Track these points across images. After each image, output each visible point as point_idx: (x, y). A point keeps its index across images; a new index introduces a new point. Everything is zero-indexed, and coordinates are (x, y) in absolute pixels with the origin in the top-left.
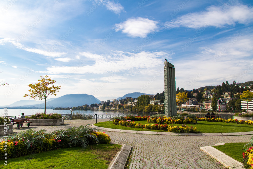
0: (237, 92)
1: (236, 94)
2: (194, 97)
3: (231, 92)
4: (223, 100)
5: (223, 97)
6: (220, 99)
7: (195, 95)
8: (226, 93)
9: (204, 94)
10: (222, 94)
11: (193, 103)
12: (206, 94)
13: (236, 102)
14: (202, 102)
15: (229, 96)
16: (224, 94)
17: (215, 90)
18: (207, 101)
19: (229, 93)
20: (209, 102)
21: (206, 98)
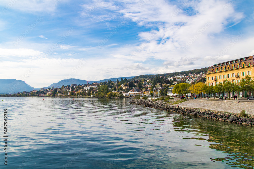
0: (165, 83)
1: (164, 84)
2: (135, 86)
3: (161, 83)
4: (156, 89)
5: (156, 87)
6: (154, 88)
7: (136, 84)
8: (158, 84)
9: (143, 83)
10: (155, 84)
11: (137, 91)
12: (144, 84)
13: (164, 91)
14: (142, 90)
15: (160, 86)
16: (157, 84)
17: (150, 81)
18: (146, 89)
19: (160, 84)
20: (148, 90)
21: (145, 87)
